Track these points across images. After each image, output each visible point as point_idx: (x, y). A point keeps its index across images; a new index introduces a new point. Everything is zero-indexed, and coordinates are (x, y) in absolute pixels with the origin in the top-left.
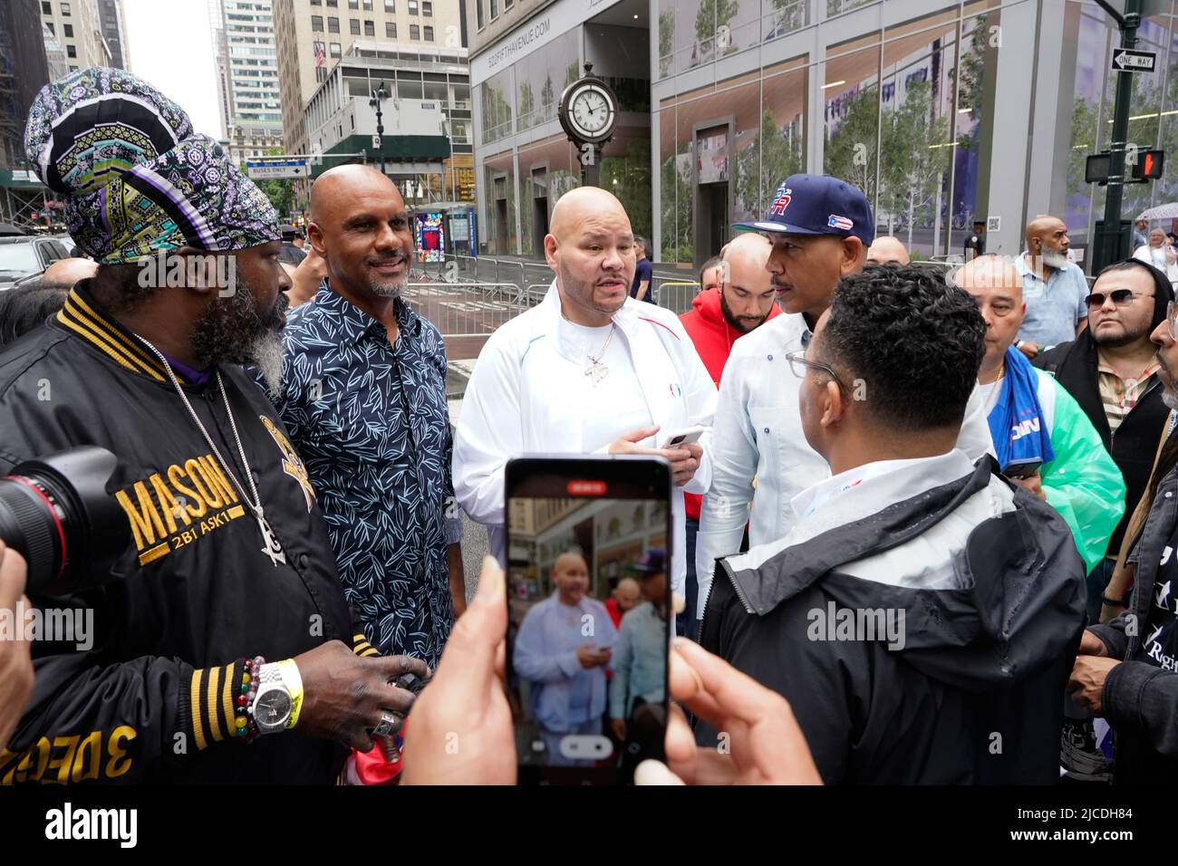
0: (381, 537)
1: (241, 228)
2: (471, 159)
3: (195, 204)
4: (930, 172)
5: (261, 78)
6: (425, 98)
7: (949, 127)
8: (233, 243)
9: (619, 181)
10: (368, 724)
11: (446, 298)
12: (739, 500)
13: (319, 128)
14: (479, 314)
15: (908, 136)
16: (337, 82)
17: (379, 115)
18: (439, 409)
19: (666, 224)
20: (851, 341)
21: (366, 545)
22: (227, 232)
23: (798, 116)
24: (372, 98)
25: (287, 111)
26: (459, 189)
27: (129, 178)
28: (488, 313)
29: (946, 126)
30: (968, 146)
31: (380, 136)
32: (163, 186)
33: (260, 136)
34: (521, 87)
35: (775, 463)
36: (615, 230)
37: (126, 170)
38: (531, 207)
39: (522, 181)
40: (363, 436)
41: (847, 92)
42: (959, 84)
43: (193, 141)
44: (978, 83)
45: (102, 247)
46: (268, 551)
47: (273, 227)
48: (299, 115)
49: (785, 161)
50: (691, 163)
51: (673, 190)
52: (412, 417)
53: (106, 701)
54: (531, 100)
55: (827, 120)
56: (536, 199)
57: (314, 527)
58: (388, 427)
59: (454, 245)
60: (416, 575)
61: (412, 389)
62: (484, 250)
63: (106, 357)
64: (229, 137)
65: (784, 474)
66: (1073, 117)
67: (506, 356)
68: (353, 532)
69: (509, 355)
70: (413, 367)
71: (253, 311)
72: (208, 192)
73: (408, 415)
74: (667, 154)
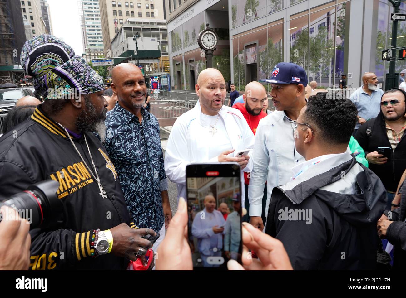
0: (139, 189)
1: (91, 86)
2: (168, 58)
3: (76, 79)
4: (327, 58)
5: (96, 32)
6: (152, 37)
7: (333, 42)
8: (89, 92)
9: (219, 64)
10: (135, 252)
11: (160, 105)
12: (263, 175)
13: (116, 48)
14: (172, 110)
15: (319, 45)
16: (122, 32)
17: (136, 43)
18: (157, 144)
19: (235, 78)
20: (316, 115)
21: (134, 191)
22: (87, 88)
23: (280, 40)
24: (134, 38)
25: (105, 43)
26: (164, 68)
27: (54, 71)
28: (175, 110)
29: (332, 42)
30: (340, 48)
31: (137, 50)
32: (65, 73)
33: (96, 51)
34: (185, 32)
35: (275, 162)
36: (219, 82)
37: (53, 68)
38: (189, 73)
39: (186, 65)
40: (132, 155)
41: (297, 31)
42: (337, 27)
43: (75, 58)
44: (344, 27)
45: (46, 94)
46: (101, 194)
47: (102, 86)
48: (109, 44)
49: (276, 56)
50: (244, 57)
51: (237, 67)
52: (148, 148)
53: (47, 244)
54: (188, 37)
55: (290, 41)
56: (191, 71)
57: (117, 186)
58: (140, 151)
59: (163, 87)
60: (151, 201)
61: (148, 138)
62: (173, 88)
63: (47, 130)
64: (86, 52)
65: (279, 165)
66: (377, 38)
67: (182, 125)
68: (129, 187)
69: (183, 126)
70: (148, 130)
71: (95, 114)
72: (80, 75)
73: (147, 147)
74: (235, 54)
